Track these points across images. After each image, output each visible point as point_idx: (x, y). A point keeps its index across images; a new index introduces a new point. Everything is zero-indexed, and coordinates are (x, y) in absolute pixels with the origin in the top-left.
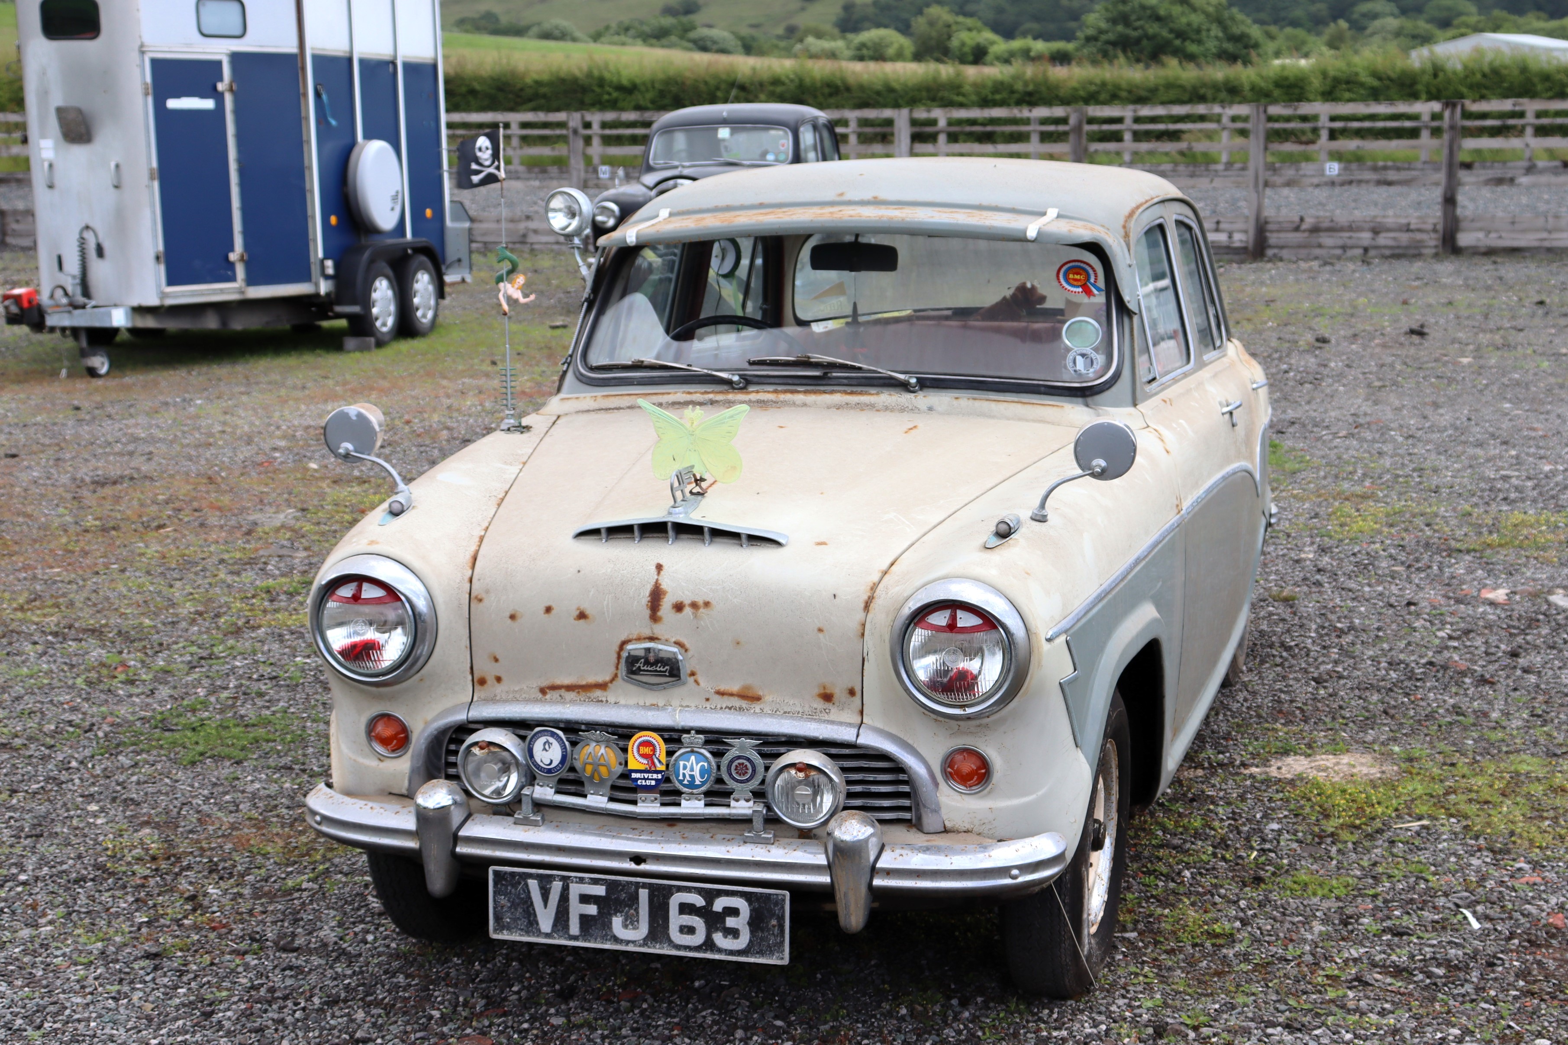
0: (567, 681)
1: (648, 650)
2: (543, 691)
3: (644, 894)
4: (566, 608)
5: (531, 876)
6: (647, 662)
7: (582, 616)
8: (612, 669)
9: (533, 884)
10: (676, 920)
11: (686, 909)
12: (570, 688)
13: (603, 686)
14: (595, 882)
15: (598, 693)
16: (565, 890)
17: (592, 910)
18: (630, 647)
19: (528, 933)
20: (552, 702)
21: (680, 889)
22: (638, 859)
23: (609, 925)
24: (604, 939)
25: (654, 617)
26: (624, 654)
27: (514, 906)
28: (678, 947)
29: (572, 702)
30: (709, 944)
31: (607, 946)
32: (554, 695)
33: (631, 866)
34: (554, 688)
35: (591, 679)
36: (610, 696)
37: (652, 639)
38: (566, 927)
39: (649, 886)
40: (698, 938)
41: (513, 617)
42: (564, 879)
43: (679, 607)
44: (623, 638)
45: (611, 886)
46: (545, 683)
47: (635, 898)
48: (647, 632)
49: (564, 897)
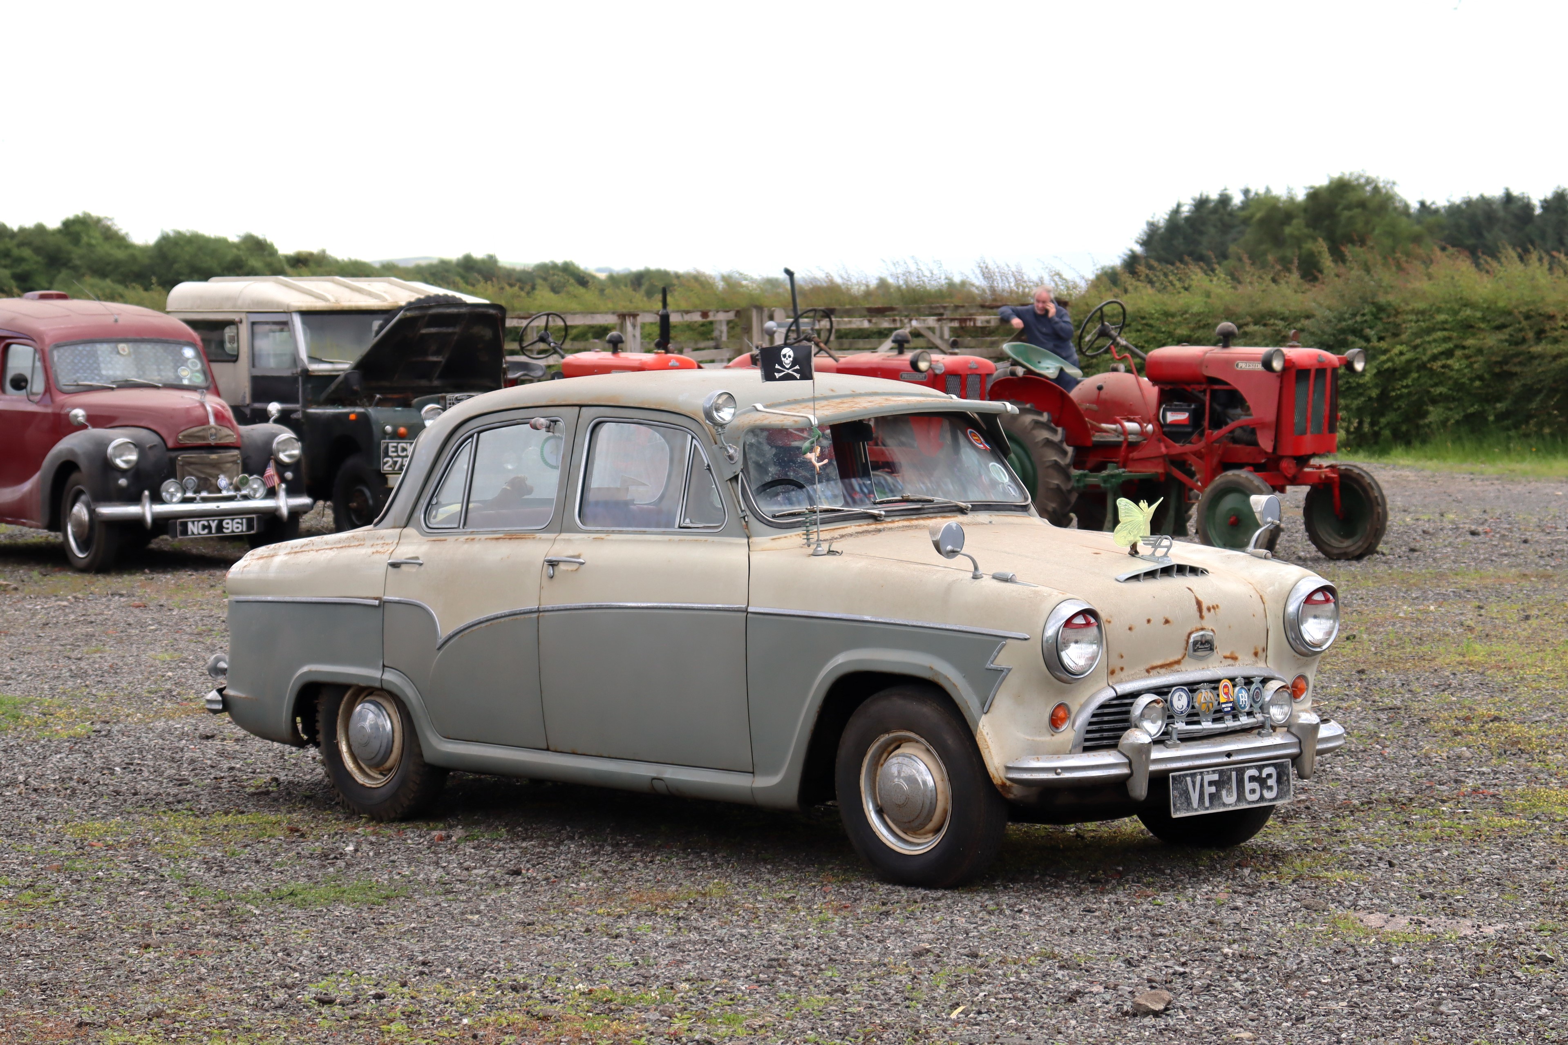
0: (1159, 663)
1: (1202, 636)
2: (1148, 671)
3: (1234, 774)
4: (1158, 620)
5: (1187, 775)
6: (1202, 644)
7: (1167, 622)
8: (1182, 651)
9: (1189, 779)
10: (1248, 786)
11: (1252, 779)
12: (1162, 666)
13: (1178, 662)
14: (1214, 772)
15: (1176, 667)
16: (1202, 780)
17: (1213, 789)
18: (1193, 636)
19: (1187, 810)
20: (1154, 676)
21: (1248, 768)
22: (1229, 754)
23: (1220, 798)
24: (1219, 806)
25: (1201, 617)
26: (1191, 640)
27: (1181, 795)
28: (1250, 803)
29: (1165, 674)
30: (1262, 799)
31: (1221, 810)
32: (1152, 672)
33: (1225, 759)
34: (1153, 668)
35: (1172, 659)
36: (1182, 667)
37: (1202, 629)
38: (1203, 803)
39: (1235, 769)
40: (1256, 797)
41: (1130, 629)
42: (1201, 773)
43: (1209, 609)
44: (1189, 631)
45: (1221, 772)
46: (1148, 666)
47: (1230, 778)
48: (1199, 626)
49: (1202, 786)
